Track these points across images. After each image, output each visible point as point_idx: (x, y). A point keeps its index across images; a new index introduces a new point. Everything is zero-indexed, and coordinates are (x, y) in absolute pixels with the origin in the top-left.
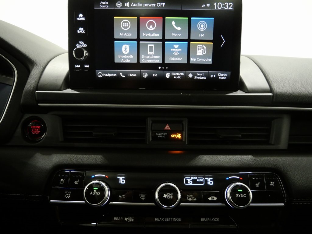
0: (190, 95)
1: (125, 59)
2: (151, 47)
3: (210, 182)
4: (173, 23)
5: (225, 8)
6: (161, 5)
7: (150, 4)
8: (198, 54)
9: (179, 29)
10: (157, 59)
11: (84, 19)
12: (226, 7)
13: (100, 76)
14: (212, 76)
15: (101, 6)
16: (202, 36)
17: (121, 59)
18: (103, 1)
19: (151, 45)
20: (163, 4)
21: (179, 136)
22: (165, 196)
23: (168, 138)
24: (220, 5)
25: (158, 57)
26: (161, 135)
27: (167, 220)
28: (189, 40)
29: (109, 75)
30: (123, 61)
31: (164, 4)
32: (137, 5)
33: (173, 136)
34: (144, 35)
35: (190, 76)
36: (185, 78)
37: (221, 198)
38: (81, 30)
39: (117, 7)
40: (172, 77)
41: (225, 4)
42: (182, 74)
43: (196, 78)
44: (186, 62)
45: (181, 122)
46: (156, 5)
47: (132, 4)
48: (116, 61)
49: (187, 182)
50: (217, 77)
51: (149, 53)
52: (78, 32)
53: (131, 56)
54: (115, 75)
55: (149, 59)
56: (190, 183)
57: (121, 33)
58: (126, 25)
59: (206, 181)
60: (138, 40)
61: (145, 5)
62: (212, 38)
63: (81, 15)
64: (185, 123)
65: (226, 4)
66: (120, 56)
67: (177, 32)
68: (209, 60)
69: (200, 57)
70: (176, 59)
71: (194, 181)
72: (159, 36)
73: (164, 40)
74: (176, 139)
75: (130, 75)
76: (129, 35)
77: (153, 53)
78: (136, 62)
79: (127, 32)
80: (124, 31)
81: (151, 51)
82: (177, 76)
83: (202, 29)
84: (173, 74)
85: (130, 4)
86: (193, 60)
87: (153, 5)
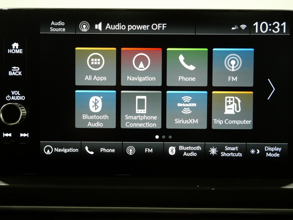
0: (213, 189)
1: (94, 121)
2: (141, 101)
4: (181, 58)
5: (273, 31)
6: (159, 27)
7: (140, 26)
8: (227, 112)
9: (192, 68)
10: (152, 121)
11: (20, 51)
12: (276, 30)
13: (48, 153)
14: (253, 151)
15: (52, 30)
16: (233, 80)
17: (87, 121)
18: (56, 21)
19: (141, 96)
20: (162, 26)
24: (264, 26)
25: (155, 118)
28: (210, 88)
29: (65, 151)
30: (90, 125)
31: (164, 25)
32: (117, 27)
34: (128, 79)
35: (213, 151)
36: (204, 154)
38: (15, 72)
39: (81, 32)
40: (179, 153)
41: (274, 24)
42: (199, 148)
43: (223, 154)
44: (205, 127)
46: (150, 28)
47: (108, 26)
48: (78, 125)
50: (263, 152)
51: (138, 111)
52: (10, 73)
53: (106, 117)
54: (77, 150)
55: (138, 121)
57: (87, 76)
58: (96, 62)
60: (118, 88)
61: (130, 27)
62: (251, 84)
63: (15, 45)
65: (276, 25)
66: (85, 117)
67: (188, 73)
68: (247, 123)
69: (231, 117)
70: (187, 122)
72: (155, 80)
73: (164, 88)
75: (102, 150)
76: (101, 80)
77: (144, 111)
78: (114, 126)
79: (98, 74)
80: (93, 73)
81: (141, 107)
82: (189, 151)
83: (233, 67)
84: (181, 148)
85: (104, 26)
86: (218, 123)
87: (145, 27)
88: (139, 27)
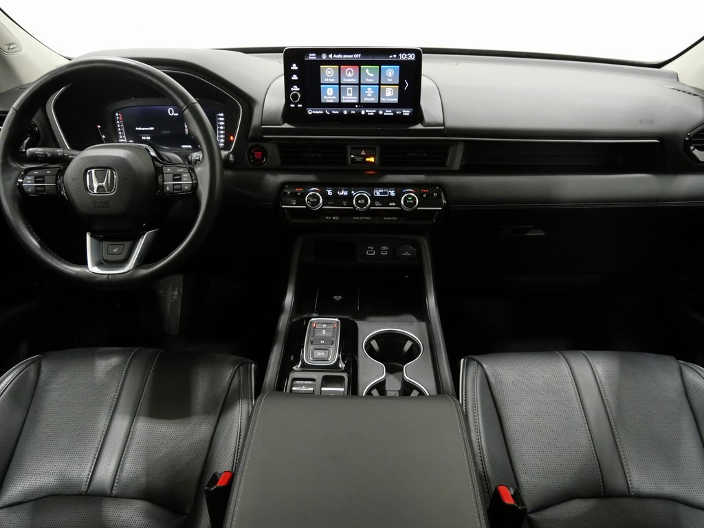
0: (379, 129)
1: (329, 99)
2: (350, 90)
3: (392, 193)
4: (367, 71)
5: (408, 58)
8: (387, 95)
9: (372, 75)
10: (354, 99)
11: (297, 68)
13: (310, 113)
14: (398, 113)
15: (310, 58)
16: (390, 81)
17: (326, 99)
18: (312, 53)
19: (350, 88)
21: (372, 159)
22: (360, 201)
23: (364, 161)
24: (404, 56)
25: (356, 98)
26: (359, 159)
27: (361, 218)
28: (380, 84)
29: (317, 112)
30: (328, 101)
33: (367, 159)
34: (344, 80)
35: (381, 112)
36: (376, 114)
37: (399, 204)
38: (295, 77)
39: (323, 58)
40: (366, 113)
41: (408, 55)
42: (375, 111)
43: (385, 114)
44: (377, 102)
45: (374, 149)
47: (335, 56)
48: (322, 101)
49: (376, 194)
50: (402, 113)
51: (348, 95)
52: (293, 78)
53: (334, 97)
54: (322, 112)
55: (348, 99)
56: (378, 194)
57: (326, 79)
58: (330, 72)
59: (390, 193)
60: (340, 84)
62: (398, 83)
63: (294, 65)
64: (378, 150)
66: (325, 97)
67: (370, 78)
68: (396, 100)
69: (389, 97)
70: (369, 100)
71: (381, 193)
72: (355, 81)
73: (360, 84)
74: (370, 163)
75: (333, 112)
76: (332, 81)
77: (351, 95)
78: (338, 101)
79: (331, 78)
80: (329, 78)
81: (350, 93)
82: (370, 113)
83: (390, 75)
84: (367, 111)
85: (333, 56)
86: (383, 100)
87: (351, 56)
88: (349, 56)
